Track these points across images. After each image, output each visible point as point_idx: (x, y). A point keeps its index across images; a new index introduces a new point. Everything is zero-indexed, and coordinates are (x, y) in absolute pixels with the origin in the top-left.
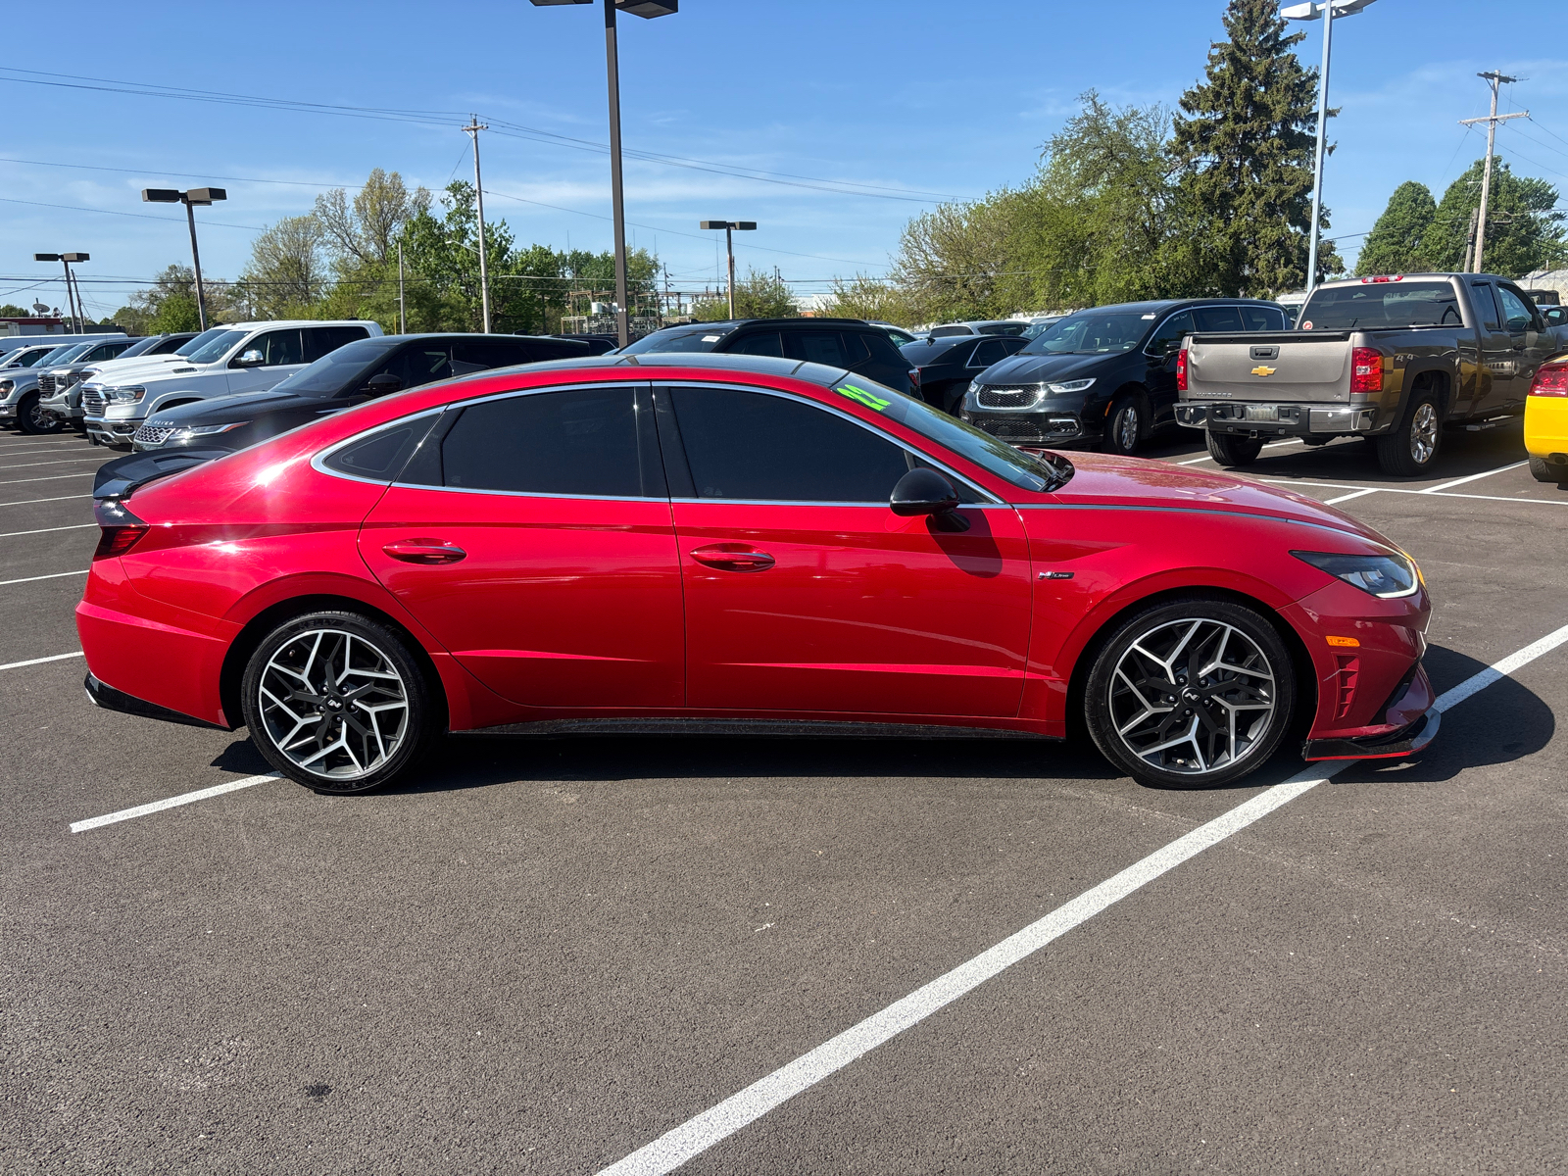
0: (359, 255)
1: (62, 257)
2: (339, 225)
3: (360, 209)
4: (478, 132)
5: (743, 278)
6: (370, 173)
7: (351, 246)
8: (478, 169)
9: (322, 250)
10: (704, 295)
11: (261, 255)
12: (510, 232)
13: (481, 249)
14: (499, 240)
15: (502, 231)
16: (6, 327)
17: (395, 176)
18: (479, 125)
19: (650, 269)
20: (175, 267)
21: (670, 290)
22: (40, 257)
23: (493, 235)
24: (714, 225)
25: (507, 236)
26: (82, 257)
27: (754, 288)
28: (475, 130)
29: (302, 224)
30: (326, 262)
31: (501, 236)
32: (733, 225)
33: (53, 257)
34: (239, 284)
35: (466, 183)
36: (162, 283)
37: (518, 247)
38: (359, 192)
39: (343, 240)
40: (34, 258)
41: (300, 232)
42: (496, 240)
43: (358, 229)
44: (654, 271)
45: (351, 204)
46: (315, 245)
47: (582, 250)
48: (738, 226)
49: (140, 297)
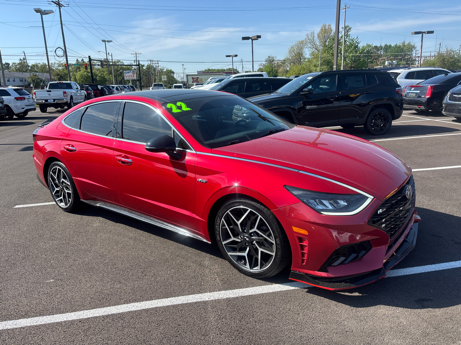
0: (317, 50)
1: (232, 56)
2: (312, 42)
3: (318, 37)
4: (346, 9)
5: (443, 50)
6: (322, 25)
7: (315, 48)
8: (345, 21)
9: (306, 49)
10: (429, 57)
11: (290, 52)
12: (359, 40)
13: (343, 47)
14: (355, 43)
15: (356, 40)
16: (222, 74)
17: (329, 25)
18: (347, 7)
19: (412, 49)
20: (269, 56)
21: (417, 55)
22: (227, 56)
23: (353, 41)
24: (416, 33)
25: (358, 41)
26: (236, 56)
27: (446, 54)
28: (345, 9)
29: (302, 42)
30: (307, 53)
31: (356, 42)
32: (425, 32)
33: (230, 56)
34: (284, 60)
35: (348, 26)
36: (266, 61)
37: (361, 46)
38: (318, 32)
39: (313, 46)
41: (301, 45)
42: (354, 43)
43: (318, 43)
44: (413, 49)
45: (316, 36)
46: (304, 48)
47: (388, 44)
48: (426, 33)
49: (261, 65)
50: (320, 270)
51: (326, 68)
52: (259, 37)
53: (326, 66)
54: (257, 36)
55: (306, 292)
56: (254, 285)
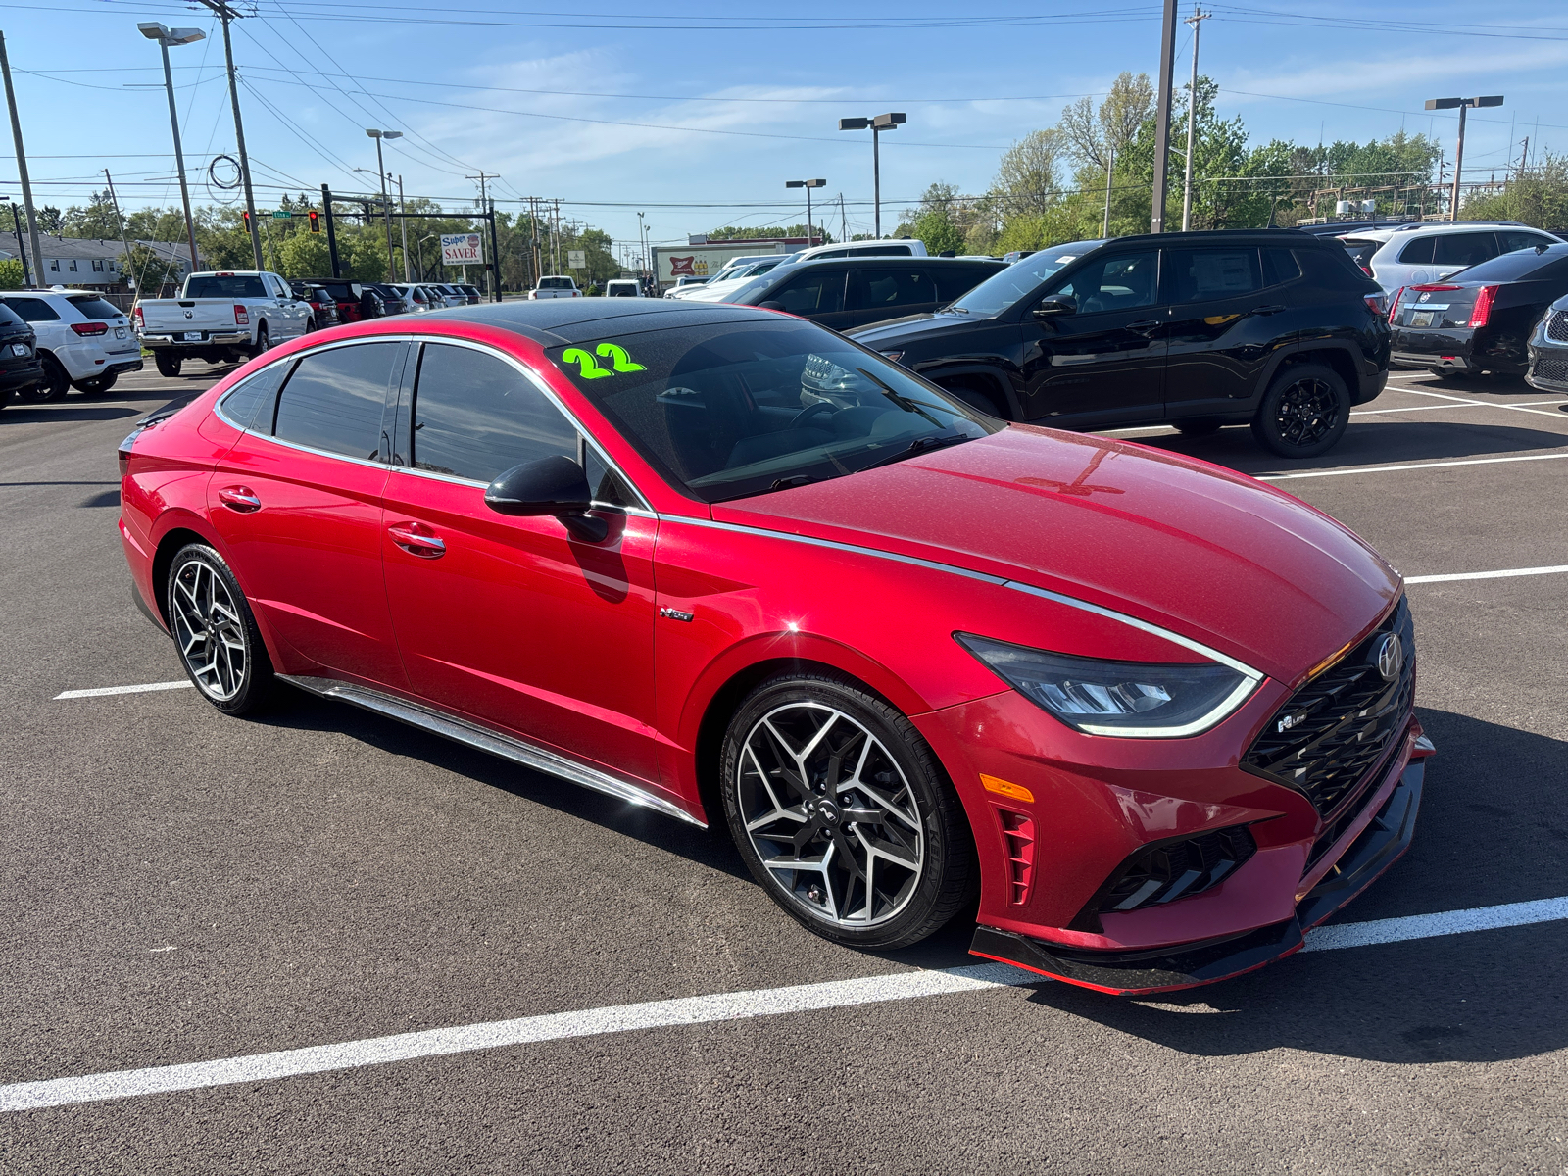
0: (1100, 164)
1: (806, 183)
2: (1084, 135)
3: (1105, 116)
4: (1201, 21)
5: (1537, 163)
6: (1116, 78)
7: (1093, 155)
8: (1196, 64)
9: (1062, 160)
10: (1487, 185)
11: (1006, 172)
12: (1244, 130)
13: (1188, 151)
14: (1231, 138)
15: (1235, 129)
16: (774, 247)
17: (1142, 78)
18: (1202, 14)
19: (1428, 158)
20: (936, 185)
21: (1444, 181)
22: (790, 185)
23: (1225, 133)
24: (1442, 104)
25: (1240, 133)
26: (821, 183)
27: (1548, 175)
28: (1197, 20)
29: (1047, 137)
30: (1066, 175)
31: (1234, 134)
32: (1471, 101)
33: (799, 184)
34: (986, 198)
35: (1207, 79)
36: (926, 201)
37: (1250, 148)
38: (1104, 100)
39: (1087, 150)
40: (785, 185)
41: (1046, 145)
42: (1228, 139)
43: (1101, 139)
44: (1432, 159)
45: (1096, 112)
46: (1056, 157)
48: (1476, 103)
49: (907, 215)
50: (1073, 926)
51: (1130, 224)
52: (899, 118)
53: (1130, 219)
54: (892, 114)
55: (1028, 999)
56: (850, 973)
